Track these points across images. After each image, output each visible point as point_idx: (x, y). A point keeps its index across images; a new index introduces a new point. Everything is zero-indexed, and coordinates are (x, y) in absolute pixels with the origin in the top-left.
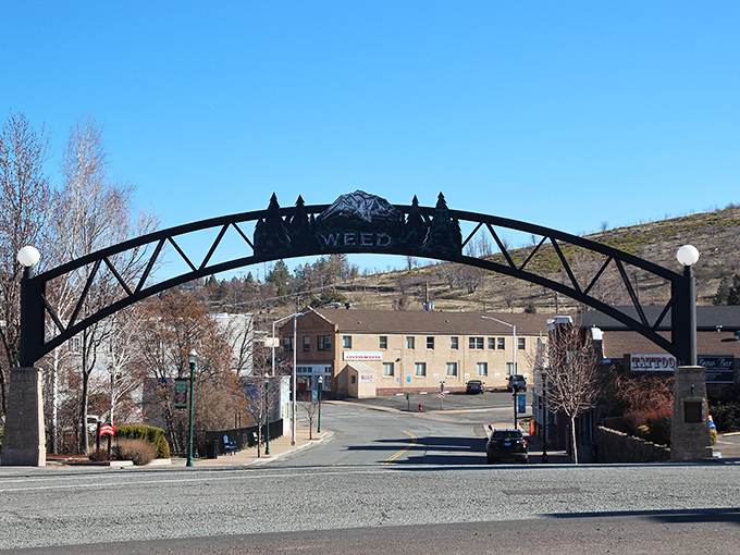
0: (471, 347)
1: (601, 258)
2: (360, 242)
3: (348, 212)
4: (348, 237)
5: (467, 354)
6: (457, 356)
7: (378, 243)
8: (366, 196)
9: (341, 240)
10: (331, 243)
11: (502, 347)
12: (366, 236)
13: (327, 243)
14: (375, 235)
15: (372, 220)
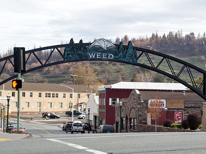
0: (46, 96)
1: (182, 65)
2: (102, 57)
3: (98, 46)
4: (98, 55)
5: (45, 99)
6: (40, 100)
7: (109, 58)
8: (105, 41)
9: (96, 56)
10: (92, 57)
11: (57, 97)
12: (105, 55)
13: (91, 57)
14: (108, 54)
15: (107, 49)
